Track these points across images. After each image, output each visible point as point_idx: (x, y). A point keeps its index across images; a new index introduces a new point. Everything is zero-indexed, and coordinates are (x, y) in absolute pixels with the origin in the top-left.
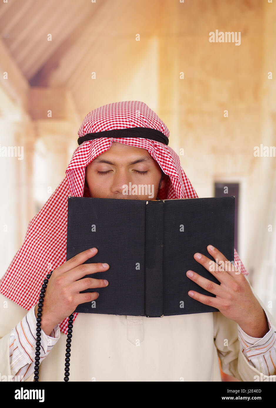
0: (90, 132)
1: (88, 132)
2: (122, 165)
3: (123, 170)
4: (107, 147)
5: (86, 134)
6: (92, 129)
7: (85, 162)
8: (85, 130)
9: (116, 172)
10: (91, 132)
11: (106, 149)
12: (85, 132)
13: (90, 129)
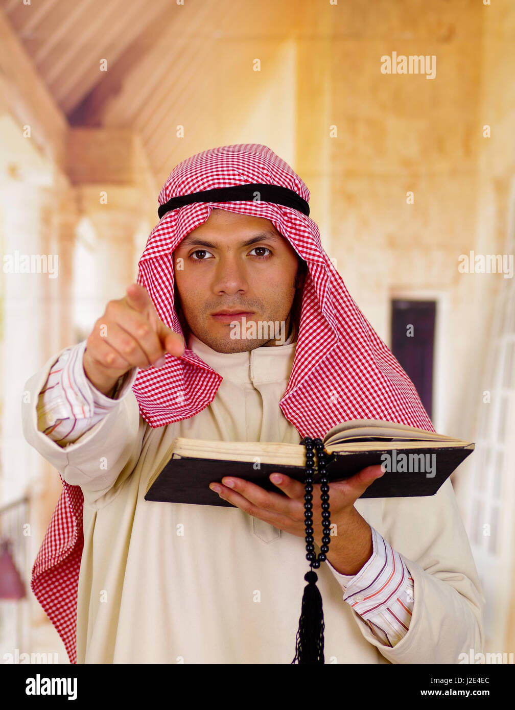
0: (176, 194)
1: (172, 195)
2: (228, 247)
3: (230, 255)
4: (203, 218)
5: (170, 199)
6: (179, 189)
7: (170, 246)
8: (168, 192)
9: (220, 260)
10: (178, 194)
11: (202, 221)
12: (169, 196)
13: (176, 191)
